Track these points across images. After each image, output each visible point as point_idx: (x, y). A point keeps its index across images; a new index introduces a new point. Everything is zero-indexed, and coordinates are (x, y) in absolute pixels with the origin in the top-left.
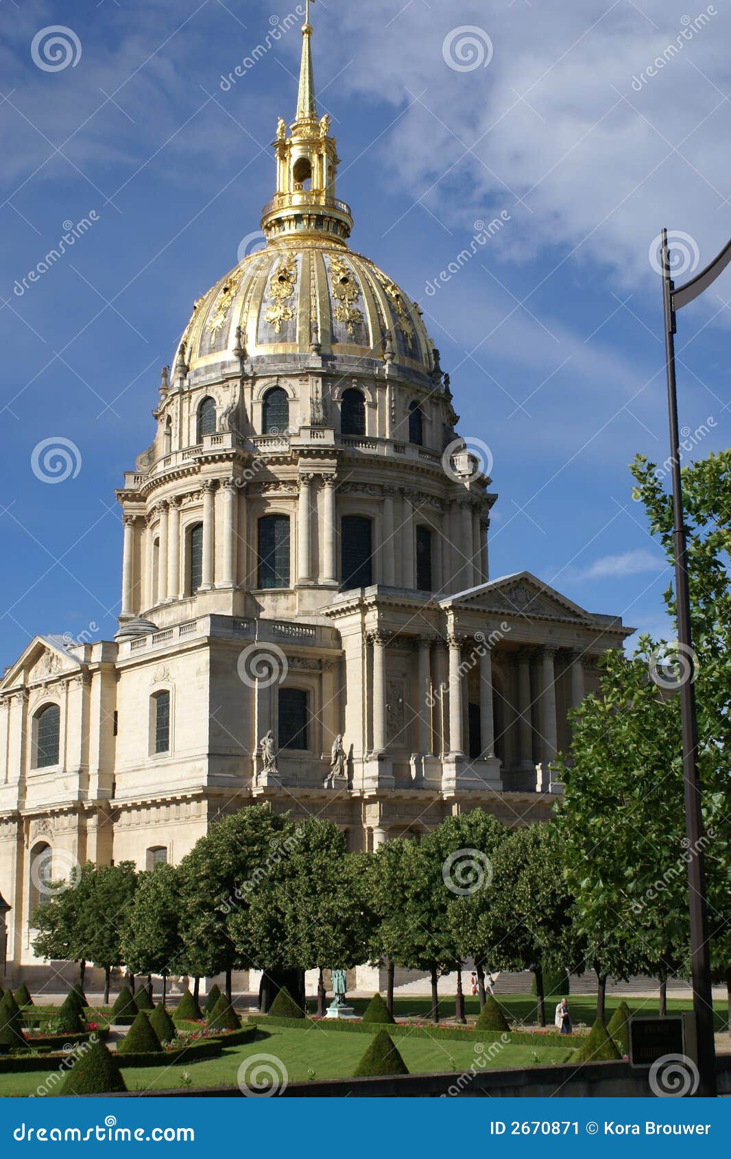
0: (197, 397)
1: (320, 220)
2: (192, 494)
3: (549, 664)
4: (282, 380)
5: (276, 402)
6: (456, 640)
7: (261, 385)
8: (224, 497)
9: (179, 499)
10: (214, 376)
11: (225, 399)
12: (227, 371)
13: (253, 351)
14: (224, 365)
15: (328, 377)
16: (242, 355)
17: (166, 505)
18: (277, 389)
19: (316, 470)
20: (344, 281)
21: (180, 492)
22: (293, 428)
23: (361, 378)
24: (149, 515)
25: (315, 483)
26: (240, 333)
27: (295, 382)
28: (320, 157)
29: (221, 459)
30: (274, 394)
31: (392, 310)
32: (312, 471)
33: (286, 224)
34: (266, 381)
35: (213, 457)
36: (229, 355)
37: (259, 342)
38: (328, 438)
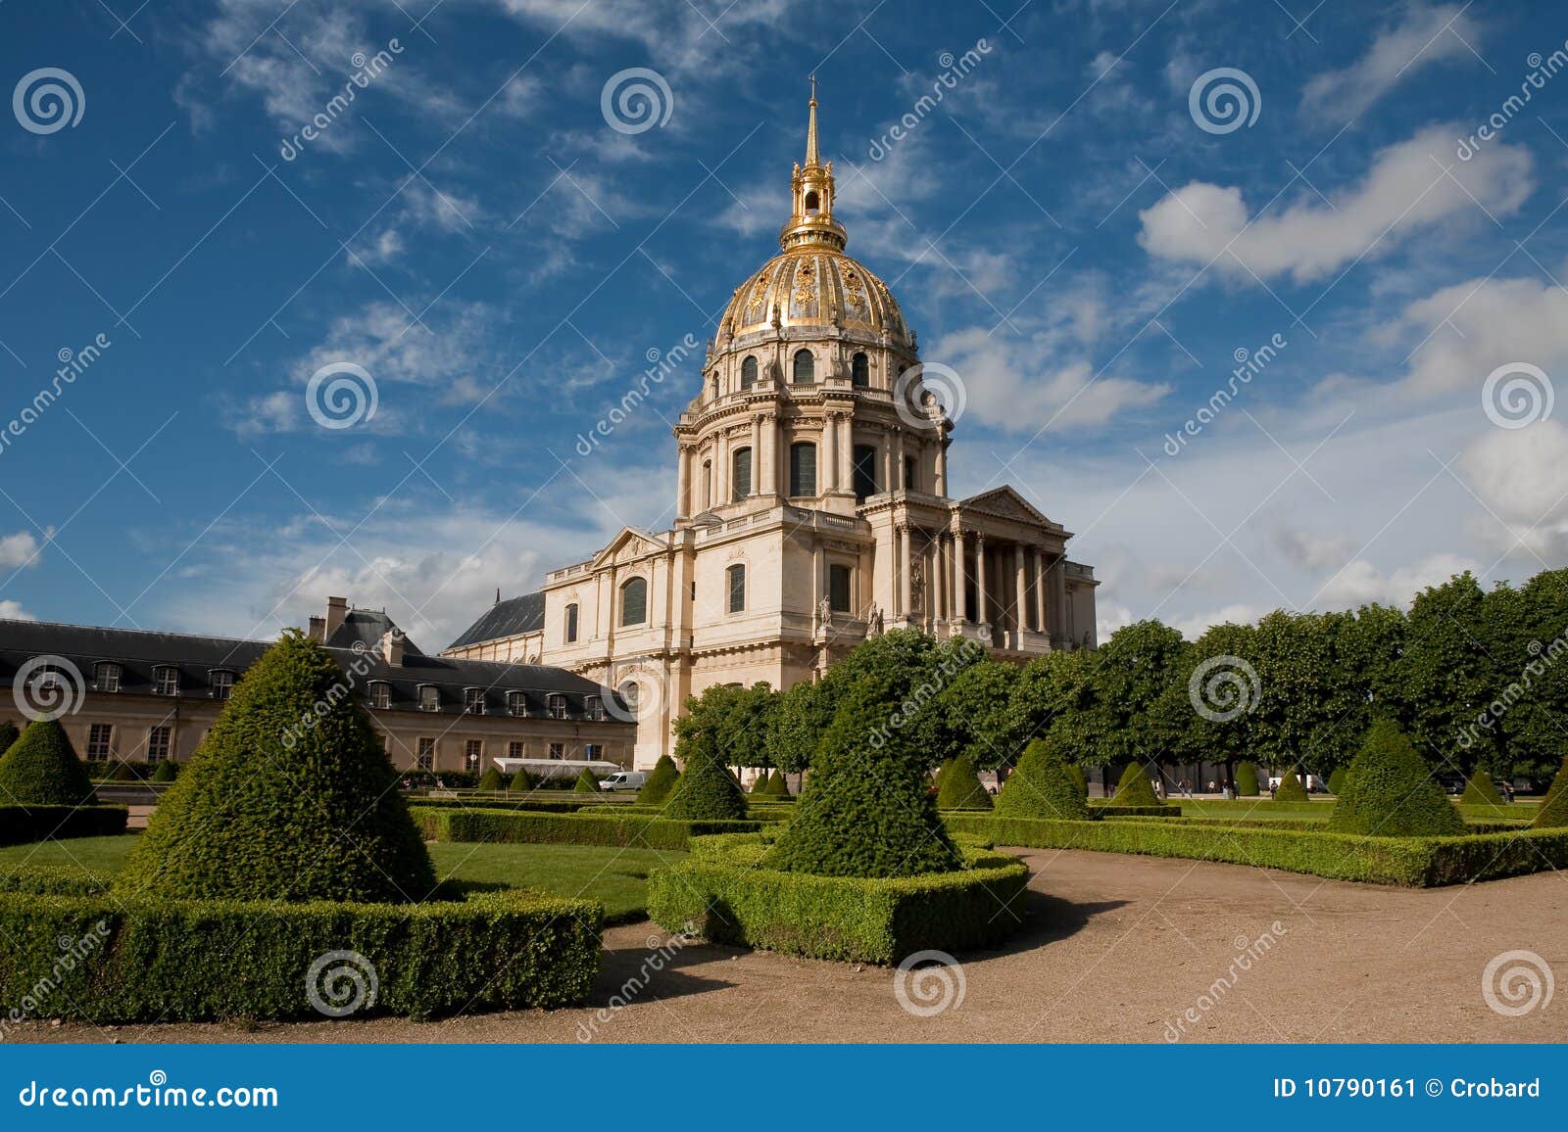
0: (741, 357)
1: (826, 235)
2: (739, 426)
3: (1020, 556)
4: (810, 344)
5: (803, 360)
6: (961, 533)
7: (793, 348)
8: (768, 429)
9: (728, 430)
10: (756, 340)
11: (764, 358)
12: (766, 337)
13: (785, 323)
14: (763, 333)
15: (844, 343)
16: (777, 325)
17: (717, 435)
18: (805, 350)
19: (839, 410)
20: (851, 276)
21: (730, 425)
22: (818, 378)
23: (867, 346)
24: (701, 444)
25: (838, 418)
26: (777, 311)
27: (819, 346)
28: (825, 191)
29: (767, 399)
30: (803, 354)
31: (884, 300)
32: (836, 410)
33: (801, 238)
34: (797, 344)
35: (761, 398)
36: (767, 326)
37: (791, 317)
38: (847, 386)
